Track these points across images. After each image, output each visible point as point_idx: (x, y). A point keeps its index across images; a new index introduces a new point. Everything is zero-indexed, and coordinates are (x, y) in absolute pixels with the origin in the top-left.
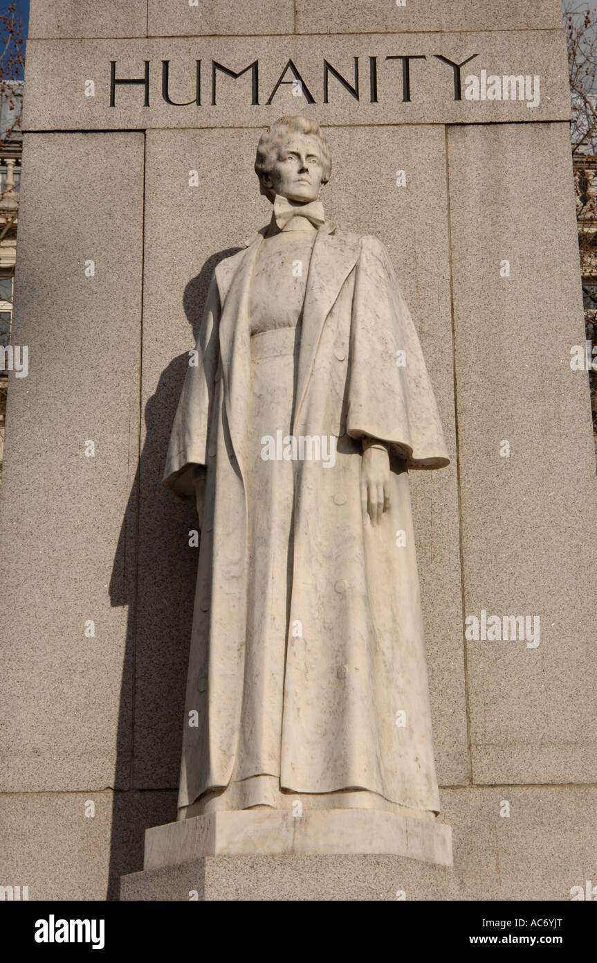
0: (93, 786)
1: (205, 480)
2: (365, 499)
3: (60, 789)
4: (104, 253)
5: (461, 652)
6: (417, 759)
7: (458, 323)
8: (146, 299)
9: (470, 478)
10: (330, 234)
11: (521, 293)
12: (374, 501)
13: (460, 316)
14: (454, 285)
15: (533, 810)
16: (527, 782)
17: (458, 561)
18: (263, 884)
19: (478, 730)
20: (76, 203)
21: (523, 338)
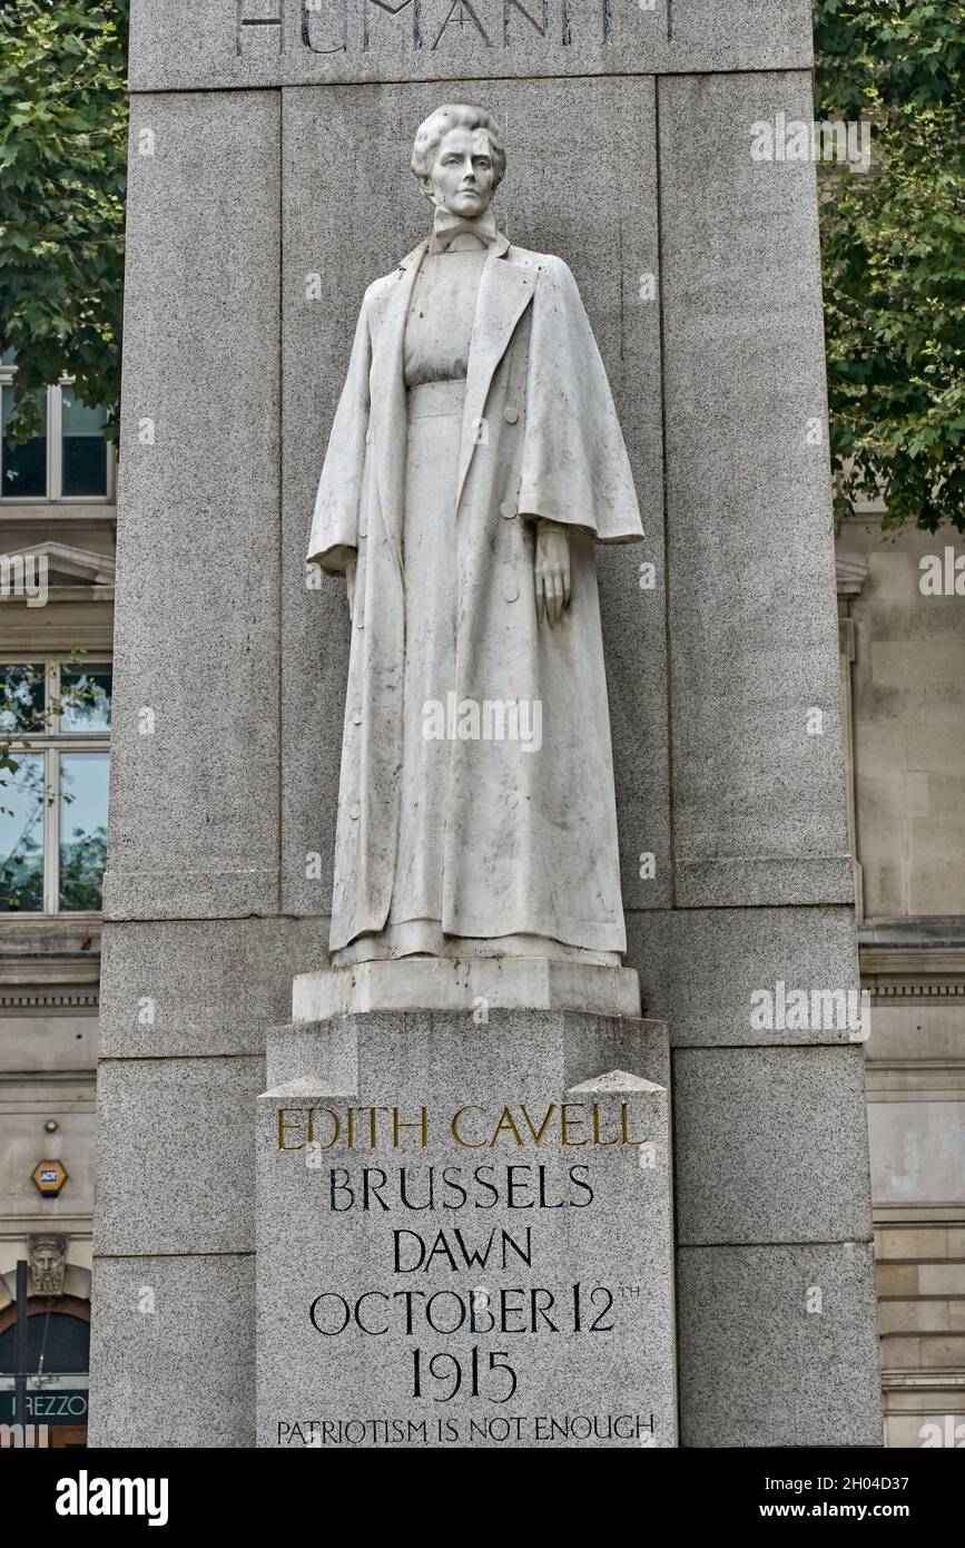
0: (235, 913)
1: (356, 563)
2: (540, 592)
3: (197, 916)
4: (233, 251)
5: (665, 750)
6: (599, 896)
7: (670, 337)
8: (286, 311)
9: (680, 536)
10: (502, 257)
11: (747, 298)
12: (549, 595)
13: (672, 328)
14: (665, 287)
15: (745, 936)
16: (739, 903)
17: (663, 639)
18: (421, 1043)
19: (683, 843)
20: (197, 186)
21: (748, 356)
